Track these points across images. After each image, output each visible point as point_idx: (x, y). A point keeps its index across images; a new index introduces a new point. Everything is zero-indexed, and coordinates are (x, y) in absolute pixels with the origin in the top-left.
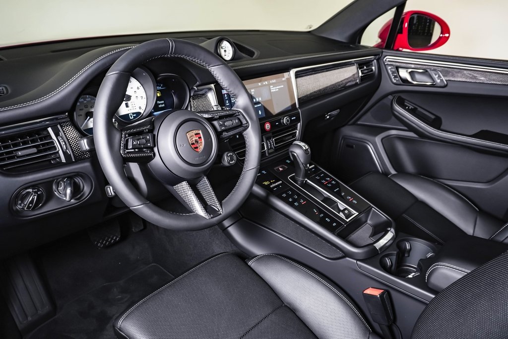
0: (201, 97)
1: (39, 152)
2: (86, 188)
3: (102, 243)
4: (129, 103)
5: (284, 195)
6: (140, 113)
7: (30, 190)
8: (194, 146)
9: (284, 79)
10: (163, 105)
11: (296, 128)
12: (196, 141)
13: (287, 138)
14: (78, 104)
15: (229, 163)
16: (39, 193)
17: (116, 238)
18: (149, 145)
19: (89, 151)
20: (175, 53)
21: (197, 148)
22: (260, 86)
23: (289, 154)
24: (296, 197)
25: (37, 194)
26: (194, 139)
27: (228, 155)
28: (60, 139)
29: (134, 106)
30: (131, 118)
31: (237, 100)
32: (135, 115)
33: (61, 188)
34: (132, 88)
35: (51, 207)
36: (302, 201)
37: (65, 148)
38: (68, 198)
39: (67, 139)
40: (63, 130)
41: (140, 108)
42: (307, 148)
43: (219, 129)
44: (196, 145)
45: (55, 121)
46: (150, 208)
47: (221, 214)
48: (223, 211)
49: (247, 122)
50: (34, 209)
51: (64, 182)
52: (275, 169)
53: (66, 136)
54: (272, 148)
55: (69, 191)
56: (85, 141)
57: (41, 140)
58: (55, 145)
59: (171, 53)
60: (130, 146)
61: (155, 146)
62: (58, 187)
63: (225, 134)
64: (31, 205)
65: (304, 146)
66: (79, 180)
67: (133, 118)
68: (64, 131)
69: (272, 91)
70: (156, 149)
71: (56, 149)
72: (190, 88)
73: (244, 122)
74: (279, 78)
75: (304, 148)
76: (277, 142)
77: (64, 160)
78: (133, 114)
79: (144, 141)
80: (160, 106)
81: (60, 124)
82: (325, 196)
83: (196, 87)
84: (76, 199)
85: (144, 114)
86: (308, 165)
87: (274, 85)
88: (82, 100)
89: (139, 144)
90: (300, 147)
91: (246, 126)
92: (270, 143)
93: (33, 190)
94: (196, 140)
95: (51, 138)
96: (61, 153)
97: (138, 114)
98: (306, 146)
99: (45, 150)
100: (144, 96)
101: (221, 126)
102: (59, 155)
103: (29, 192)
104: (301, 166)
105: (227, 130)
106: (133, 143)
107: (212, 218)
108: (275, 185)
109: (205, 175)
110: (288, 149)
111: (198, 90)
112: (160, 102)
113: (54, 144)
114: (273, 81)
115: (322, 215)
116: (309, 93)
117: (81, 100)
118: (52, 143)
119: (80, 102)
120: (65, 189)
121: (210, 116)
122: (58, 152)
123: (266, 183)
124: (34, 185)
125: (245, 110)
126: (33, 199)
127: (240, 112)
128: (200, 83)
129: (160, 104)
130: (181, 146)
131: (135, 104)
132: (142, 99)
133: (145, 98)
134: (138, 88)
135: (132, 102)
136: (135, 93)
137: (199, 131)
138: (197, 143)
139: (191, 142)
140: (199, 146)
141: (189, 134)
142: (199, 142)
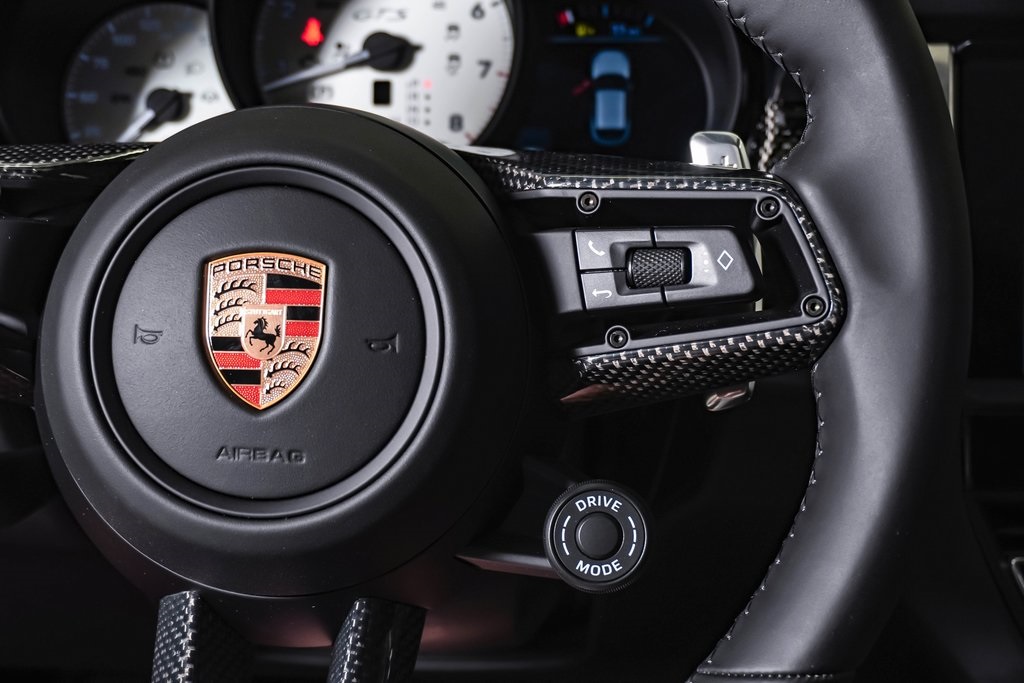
29: (422, 104)
41: (455, 122)
94: (261, 322)
101: (588, 270)
130: (138, 340)
131: (428, 97)
132: (484, 74)
133: (500, 74)
134: (478, 12)
135: (415, 83)
136: (453, 33)
137: (309, 262)
138: (263, 343)
139: (216, 329)
140: (275, 371)
141: (222, 268)
142: (283, 342)
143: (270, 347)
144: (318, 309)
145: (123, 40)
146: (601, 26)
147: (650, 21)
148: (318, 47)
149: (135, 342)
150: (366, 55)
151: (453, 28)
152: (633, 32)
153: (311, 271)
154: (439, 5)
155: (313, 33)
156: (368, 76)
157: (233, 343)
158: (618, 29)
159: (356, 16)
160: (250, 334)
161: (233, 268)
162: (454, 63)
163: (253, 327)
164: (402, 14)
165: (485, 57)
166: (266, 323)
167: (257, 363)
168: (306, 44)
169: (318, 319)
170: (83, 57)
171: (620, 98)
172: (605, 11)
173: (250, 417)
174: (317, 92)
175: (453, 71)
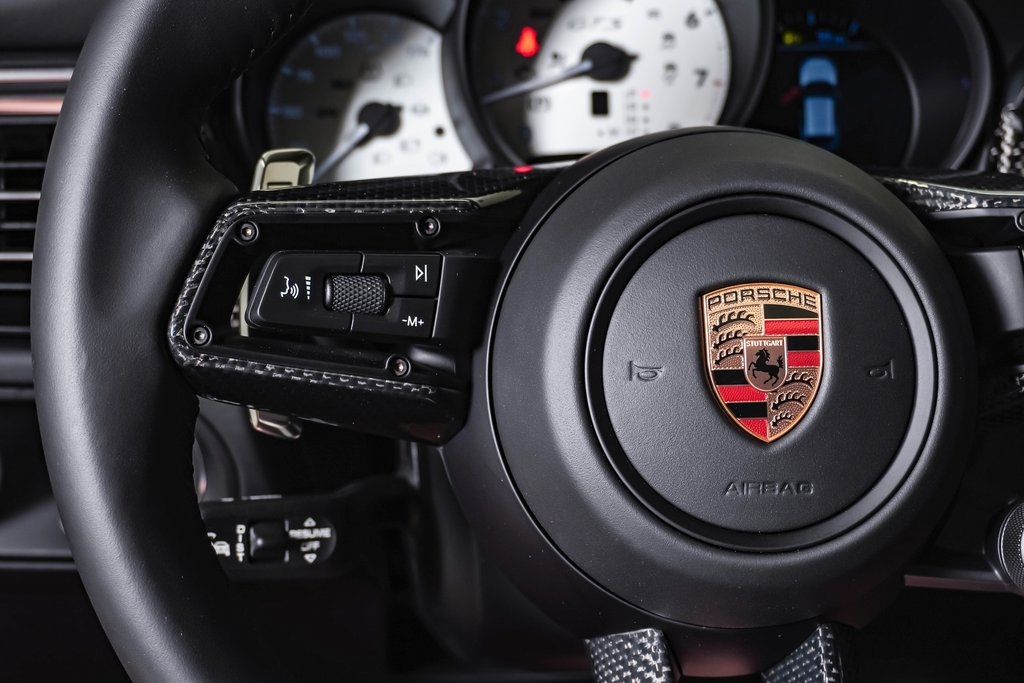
8: (736, 397)
12: (764, 362)
21: (758, 410)
26: (744, 345)
44: (758, 390)
70: (479, 366)
79: (374, 290)
94: (763, 354)
100: (719, 70)
130: (634, 377)
131: (646, 107)
132: (701, 83)
133: (717, 83)
134: (692, 20)
135: (632, 93)
136: (668, 42)
137: (803, 292)
138: (767, 375)
139: (717, 362)
140: (780, 403)
141: (717, 300)
142: (787, 372)
143: (774, 379)
144: (817, 338)
145: (328, 52)
146: (807, 33)
147: (854, 28)
148: (534, 57)
149: (631, 379)
150: (587, 65)
151: (669, 37)
152: (840, 39)
153: (806, 300)
154: (654, 14)
155: (527, 43)
156: (587, 86)
157: (737, 377)
158: (824, 36)
159: (572, 26)
160: (753, 367)
161: (728, 300)
162: (670, 73)
163: (755, 359)
164: (617, 23)
165: (702, 65)
166: (768, 355)
167: (762, 396)
168: (520, 55)
169: (817, 348)
170: (286, 70)
171: (828, 105)
172: (811, 19)
173: (759, 450)
174: (533, 104)
175: (669, 80)
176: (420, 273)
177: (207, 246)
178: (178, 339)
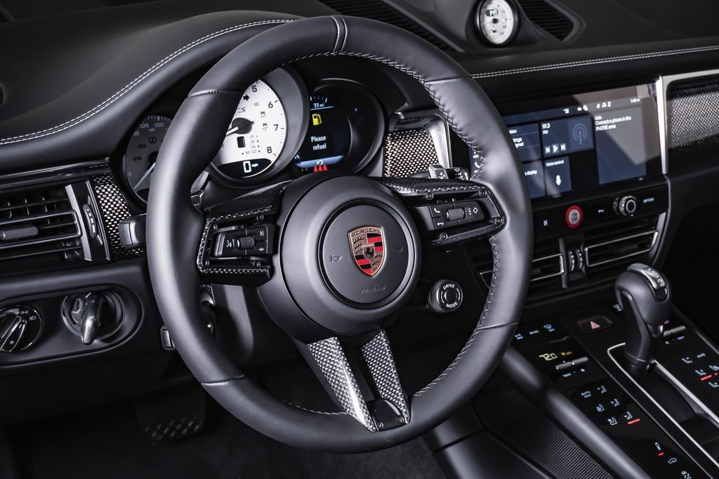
0: (412, 135)
1: (42, 234)
2: (126, 320)
3: (160, 432)
4: (246, 137)
5: (586, 394)
6: (267, 162)
7: (16, 311)
8: (362, 263)
9: (634, 100)
10: (324, 146)
11: (653, 226)
12: (369, 251)
13: (622, 250)
14: (137, 133)
15: (443, 306)
16: (31, 318)
17: (194, 426)
18: (261, 249)
19: (136, 247)
20: (347, 49)
21: (368, 266)
22: (567, 116)
23: (614, 293)
24: (617, 404)
25: (28, 320)
26: (363, 246)
27: (445, 288)
28: (87, 210)
29: (256, 144)
30: (246, 171)
31: (485, 160)
32: (256, 165)
33: (76, 312)
34: (256, 104)
35: (52, 349)
36: (630, 417)
37: (94, 231)
38: (85, 338)
39: (101, 211)
40: (94, 192)
41: (269, 150)
42: (663, 284)
43: (431, 226)
44: (368, 260)
45: (82, 174)
46: (243, 390)
47: (404, 424)
48: (411, 418)
49: (503, 214)
50: (18, 351)
51: (85, 301)
52: (580, 323)
53: (100, 205)
54: (581, 270)
55: (89, 323)
56: (133, 225)
57: (51, 210)
58: (76, 222)
59: (339, 49)
60: (219, 252)
61: (275, 253)
62: (71, 309)
63: (445, 238)
64: (12, 342)
65: (655, 280)
66: (114, 300)
67: (250, 171)
68: (96, 195)
69: (597, 129)
70: (276, 260)
71: (76, 231)
72: (389, 114)
73: (495, 213)
74: (621, 96)
75: (654, 285)
76: (594, 256)
77: (88, 257)
78: (253, 162)
79: (251, 241)
80: (315, 148)
81: (91, 178)
82: (696, 411)
83: (404, 112)
84: (104, 341)
85: (277, 164)
86: (661, 328)
87: (606, 113)
88: (147, 125)
89: (240, 248)
90: (645, 280)
91: (498, 224)
92: (576, 258)
93: (20, 311)
94: (368, 249)
95: (69, 207)
96: (85, 239)
97: (263, 162)
98: (661, 280)
99: (55, 232)
100: (283, 124)
101: (435, 218)
102: (81, 244)
103: (13, 315)
104: (642, 328)
105: (450, 230)
106: (225, 244)
107: (381, 430)
108: (568, 364)
109: (383, 328)
110: (615, 280)
111: (407, 122)
112: (317, 139)
113: (73, 220)
114: (604, 105)
115: (673, 461)
116: (701, 137)
117: (144, 126)
118: (71, 218)
119: (142, 131)
120: (84, 317)
121: (414, 194)
122: (79, 238)
123: (547, 357)
124: (24, 302)
125: (501, 185)
126: (18, 330)
127: (488, 189)
128: (412, 106)
129: (315, 143)
130: (333, 260)
131: (258, 141)
132: (276, 129)
133: (282, 129)
134: (271, 105)
135: (252, 136)
137: (377, 228)
138: (370, 255)
139: (356, 253)
140: (374, 263)
141: (354, 234)
142: (375, 255)
143: (372, 256)
144: (382, 242)
147: (326, 100)
150: (237, 129)
151: (263, 113)
152: (322, 105)
153: (378, 231)
156: (238, 136)
157: (362, 257)
158: (316, 105)
160: (366, 253)
161: (357, 234)
162: (265, 127)
164: (244, 109)
165: (276, 122)
166: (370, 249)
169: (382, 246)
173: (370, 278)
175: (265, 130)
176: (262, 233)
177: (204, 234)
178: (200, 265)
